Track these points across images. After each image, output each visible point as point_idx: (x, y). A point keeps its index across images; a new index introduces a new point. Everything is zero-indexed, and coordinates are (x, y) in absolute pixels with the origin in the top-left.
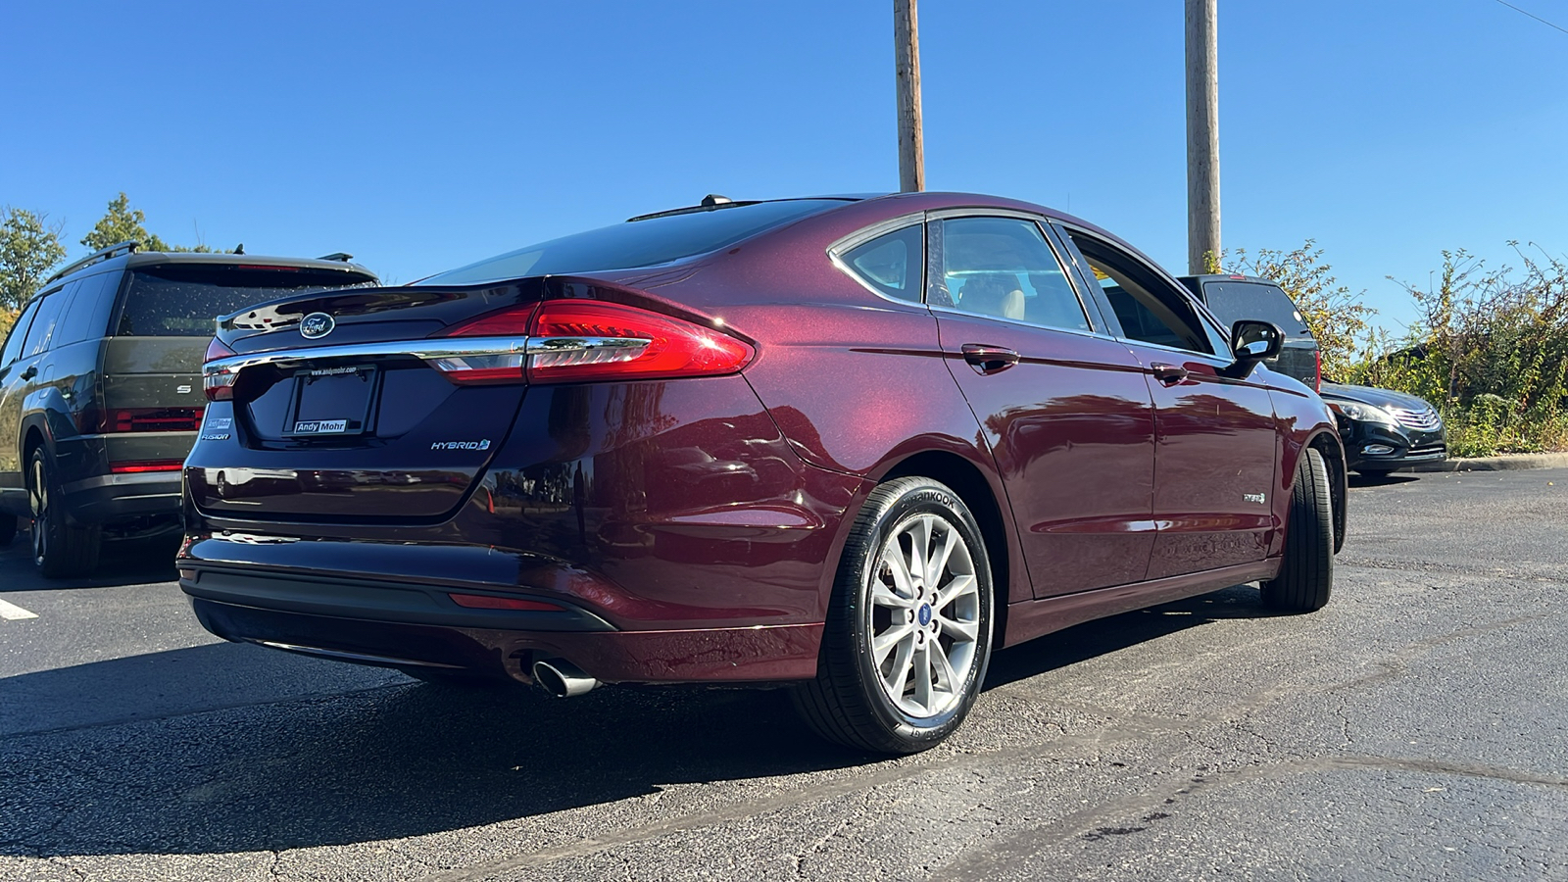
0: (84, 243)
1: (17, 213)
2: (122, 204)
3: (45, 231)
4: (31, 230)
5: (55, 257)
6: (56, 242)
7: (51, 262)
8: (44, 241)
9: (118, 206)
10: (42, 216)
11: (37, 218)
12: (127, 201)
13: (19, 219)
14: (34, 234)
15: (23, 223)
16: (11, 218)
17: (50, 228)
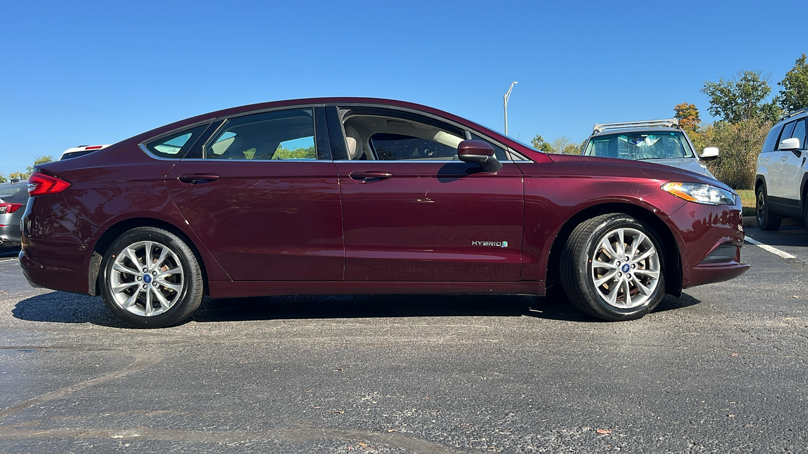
0: (779, 84)
1: (747, 73)
2: (803, 60)
3: (761, 80)
4: (754, 81)
5: (766, 93)
6: (766, 85)
7: (763, 96)
8: (760, 86)
9: (801, 61)
10: (759, 73)
11: (757, 74)
12: (806, 58)
13: (748, 76)
14: (755, 83)
15: (749, 78)
16: (744, 76)
17: (763, 78)
